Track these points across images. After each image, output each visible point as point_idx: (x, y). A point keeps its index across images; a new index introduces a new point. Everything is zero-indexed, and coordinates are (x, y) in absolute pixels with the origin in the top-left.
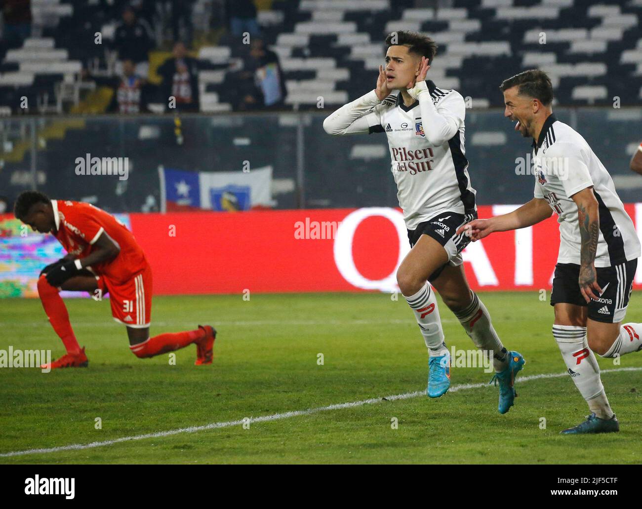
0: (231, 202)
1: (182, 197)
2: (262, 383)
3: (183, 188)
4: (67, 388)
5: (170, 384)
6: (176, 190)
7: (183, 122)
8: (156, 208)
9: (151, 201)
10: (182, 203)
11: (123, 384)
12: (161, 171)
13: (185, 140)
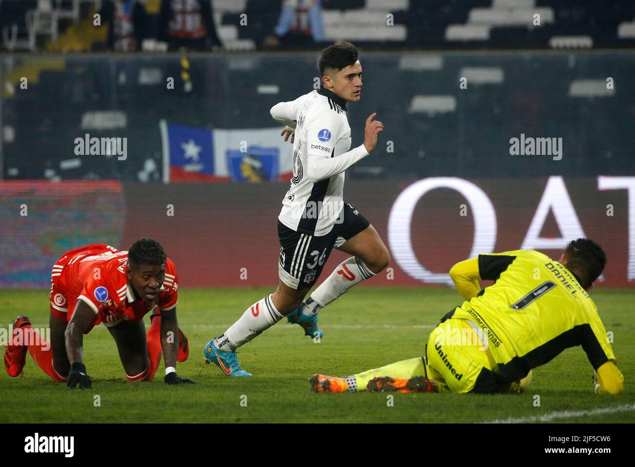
0: (253, 168)
1: (190, 161)
2: (294, 405)
3: (192, 150)
4: (43, 409)
5: (176, 405)
6: (183, 152)
7: (193, 63)
8: (156, 175)
9: (150, 166)
10: (189, 168)
11: (114, 404)
12: (164, 127)
13: (194, 86)
